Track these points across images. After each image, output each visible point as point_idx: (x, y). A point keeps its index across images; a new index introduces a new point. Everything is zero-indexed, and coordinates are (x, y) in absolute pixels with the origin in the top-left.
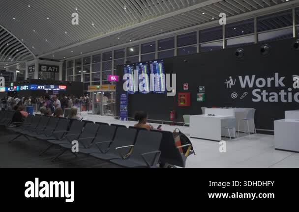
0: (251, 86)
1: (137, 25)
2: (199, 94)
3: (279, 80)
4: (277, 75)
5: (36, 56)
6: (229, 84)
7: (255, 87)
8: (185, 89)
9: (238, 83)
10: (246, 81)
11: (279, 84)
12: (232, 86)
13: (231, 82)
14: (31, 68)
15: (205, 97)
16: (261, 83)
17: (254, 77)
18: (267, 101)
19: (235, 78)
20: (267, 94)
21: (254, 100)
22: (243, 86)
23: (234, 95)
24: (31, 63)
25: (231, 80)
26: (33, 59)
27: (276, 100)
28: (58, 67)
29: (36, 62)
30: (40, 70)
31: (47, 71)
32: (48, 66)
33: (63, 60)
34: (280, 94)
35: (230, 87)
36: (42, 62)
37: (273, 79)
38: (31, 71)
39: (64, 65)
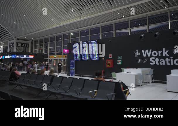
0: (149, 55)
1: (79, 20)
2: (119, 61)
3: (165, 52)
4: (164, 49)
5: (15, 37)
6: (136, 55)
7: (151, 56)
8: (110, 57)
9: (142, 54)
10: (146, 53)
11: (165, 55)
12: (138, 56)
13: (137, 54)
14: (12, 45)
15: (122, 62)
16: (155, 54)
17: (151, 50)
18: (158, 64)
19: (140, 51)
20: (158, 60)
21: (151, 64)
22: (145, 55)
23: (139, 61)
24: (11, 42)
25: (138, 52)
26: (13, 40)
27: (164, 64)
28: (28, 44)
29: (15, 41)
30: (17, 46)
31: (22, 46)
32: (22, 44)
33: (31, 40)
34: (166, 60)
35: (137, 56)
36: (19, 41)
37: (161, 52)
38: (11, 46)
39: (32, 43)
